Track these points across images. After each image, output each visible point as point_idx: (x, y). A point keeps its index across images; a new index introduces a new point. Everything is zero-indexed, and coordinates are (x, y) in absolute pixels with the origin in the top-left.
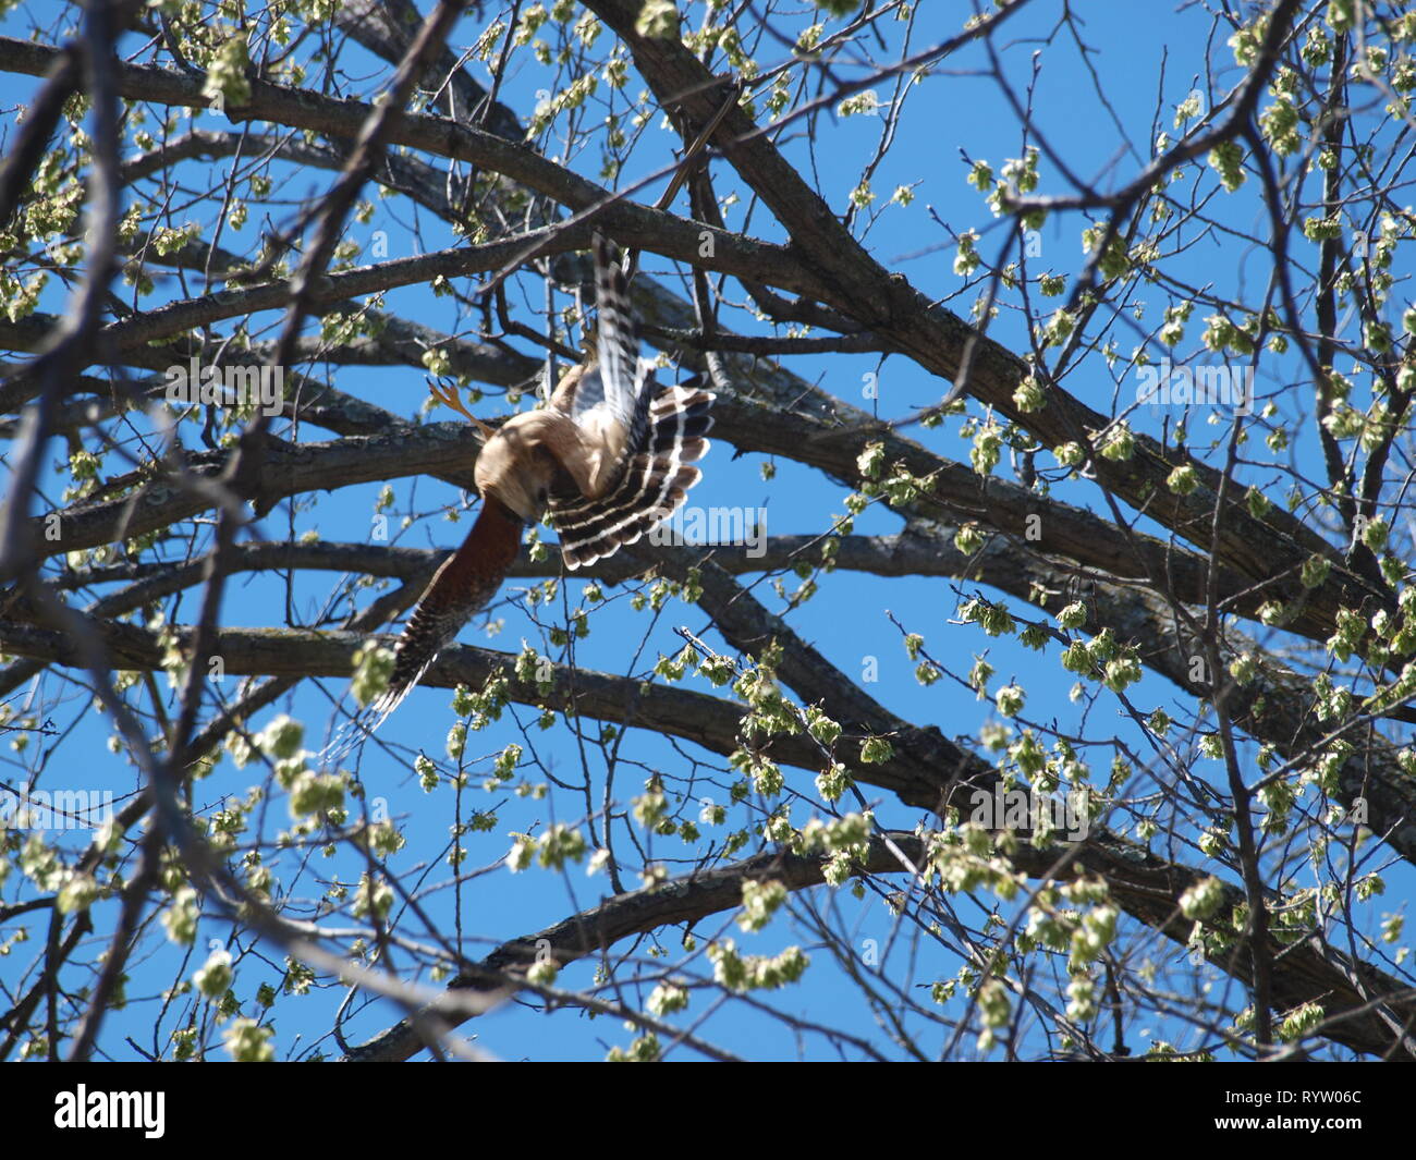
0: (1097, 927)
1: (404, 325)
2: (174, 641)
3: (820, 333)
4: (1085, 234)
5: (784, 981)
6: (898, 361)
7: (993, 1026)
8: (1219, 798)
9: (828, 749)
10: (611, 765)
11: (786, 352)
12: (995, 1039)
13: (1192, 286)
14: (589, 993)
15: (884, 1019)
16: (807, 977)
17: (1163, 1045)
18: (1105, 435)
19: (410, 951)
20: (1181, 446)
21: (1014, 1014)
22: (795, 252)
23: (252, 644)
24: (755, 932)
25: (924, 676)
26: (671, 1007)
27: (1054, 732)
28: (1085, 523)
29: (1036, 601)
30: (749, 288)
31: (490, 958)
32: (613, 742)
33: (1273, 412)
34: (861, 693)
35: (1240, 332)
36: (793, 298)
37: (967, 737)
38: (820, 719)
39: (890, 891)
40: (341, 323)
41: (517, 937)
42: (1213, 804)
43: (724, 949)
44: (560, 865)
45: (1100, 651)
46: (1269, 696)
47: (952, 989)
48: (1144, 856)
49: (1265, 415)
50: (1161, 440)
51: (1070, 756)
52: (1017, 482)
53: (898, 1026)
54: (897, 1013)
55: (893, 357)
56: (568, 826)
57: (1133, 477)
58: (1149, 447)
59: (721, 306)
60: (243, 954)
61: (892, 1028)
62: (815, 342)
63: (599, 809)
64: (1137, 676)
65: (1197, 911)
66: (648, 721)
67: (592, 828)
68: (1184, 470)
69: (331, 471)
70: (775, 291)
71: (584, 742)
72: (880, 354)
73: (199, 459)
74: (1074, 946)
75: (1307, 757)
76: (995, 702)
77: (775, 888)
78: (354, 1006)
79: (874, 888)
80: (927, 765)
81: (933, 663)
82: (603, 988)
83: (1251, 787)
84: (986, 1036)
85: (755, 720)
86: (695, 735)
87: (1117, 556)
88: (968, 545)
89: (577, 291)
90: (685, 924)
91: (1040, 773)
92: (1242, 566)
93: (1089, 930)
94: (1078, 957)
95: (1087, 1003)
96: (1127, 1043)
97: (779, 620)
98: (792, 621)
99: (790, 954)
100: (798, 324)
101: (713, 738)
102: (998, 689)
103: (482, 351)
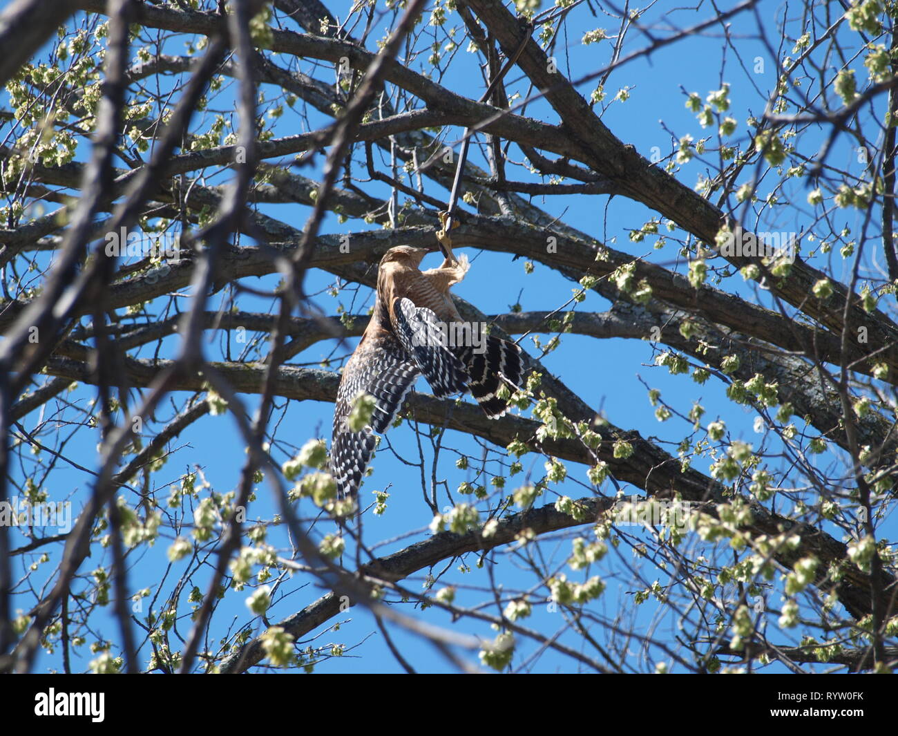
3: (570, 182)
5: (591, 599)
9: (595, 453)
10: (437, 450)
11: (549, 193)
14: (477, 609)
17: (810, 638)
22: (565, 130)
25: (661, 415)
26: (522, 614)
28: (735, 304)
29: (701, 354)
30: (526, 152)
32: (438, 435)
34: (589, 408)
35: (858, 196)
36: (554, 158)
37: (655, 438)
38: (588, 433)
39: (637, 543)
43: (559, 580)
55: (617, 197)
59: (508, 164)
62: (568, 187)
67: (424, 490)
68: (824, 282)
69: (257, 265)
70: (543, 154)
71: (420, 436)
72: (609, 195)
76: (707, 431)
79: (627, 542)
81: (667, 407)
85: (546, 431)
87: (755, 325)
90: (480, 552)
97: (537, 361)
98: (545, 362)
99: (594, 582)
100: (556, 176)
101: (495, 436)
102: (709, 424)
103: (344, 194)
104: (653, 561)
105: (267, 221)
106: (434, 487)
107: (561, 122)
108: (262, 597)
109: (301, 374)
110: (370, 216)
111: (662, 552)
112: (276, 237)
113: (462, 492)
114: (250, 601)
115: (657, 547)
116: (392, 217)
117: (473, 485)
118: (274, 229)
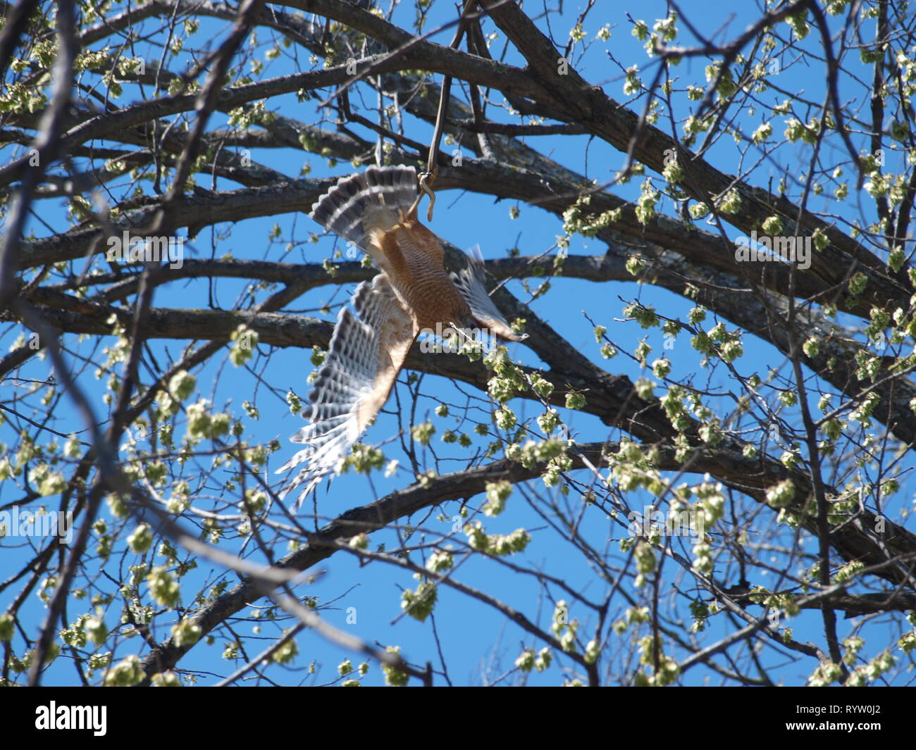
0: (711, 508)
1: (288, 121)
3: (550, 122)
4: (707, 69)
5: (515, 551)
6: (596, 138)
7: (643, 571)
9: (545, 399)
10: (415, 397)
11: (528, 134)
12: (645, 580)
14: (389, 554)
16: (529, 548)
17: (761, 588)
18: (722, 197)
20: (783, 195)
21: (657, 565)
22: (531, 72)
23: (187, 320)
24: (495, 516)
25: (606, 353)
26: (442, 566)
27: (689, 387)
29: (689, 296)
32: (416, 383)
33: (839, 175)
35: (808, 130)
36: (533, 102)
38: (540, 381)
40: (242, 115)
43: (474, 527)
44: (368, 471)
45: (717, 337)
51: (698, 403)
52: (677, 218)
56: (374, 447)
57: (749, 217)
58: (760, 197)
59: (488, 105)
62: (547, 128)
64: (741, 352)
68: (773, 219)
69: (236, 210)
72: (589, 136)
73: (151, 201)
75: (852, 403)
76: (652, 368)
77: (505, 485)
79: (576, 488)
80: (619, 400)
81: (612, 344)
83: (817, 423)
84: (640, 578)
85: (498, 382)
86: (471, 380)
88: (634, 269)
89: (395, 95)
90: (461, 500)
91: (678, 414)
92: (820, 275)
93: (706, 510)
95: (706, 559)
96: (748, 579)
97: (526, 306)
98: (534, 307)
99: (518, 534)
100: (537, 117)
102: (654, 360)
103: (338, 138)
104: (602, 507)
107: (527, 64)
109: (284, 321)
110: (358, 159)
111: (610, 498)
112: (259, 181)
113: (445, 440)
115: (605, 494)
116: (378, 160)
117: (456, 433)
118: (257, 173)
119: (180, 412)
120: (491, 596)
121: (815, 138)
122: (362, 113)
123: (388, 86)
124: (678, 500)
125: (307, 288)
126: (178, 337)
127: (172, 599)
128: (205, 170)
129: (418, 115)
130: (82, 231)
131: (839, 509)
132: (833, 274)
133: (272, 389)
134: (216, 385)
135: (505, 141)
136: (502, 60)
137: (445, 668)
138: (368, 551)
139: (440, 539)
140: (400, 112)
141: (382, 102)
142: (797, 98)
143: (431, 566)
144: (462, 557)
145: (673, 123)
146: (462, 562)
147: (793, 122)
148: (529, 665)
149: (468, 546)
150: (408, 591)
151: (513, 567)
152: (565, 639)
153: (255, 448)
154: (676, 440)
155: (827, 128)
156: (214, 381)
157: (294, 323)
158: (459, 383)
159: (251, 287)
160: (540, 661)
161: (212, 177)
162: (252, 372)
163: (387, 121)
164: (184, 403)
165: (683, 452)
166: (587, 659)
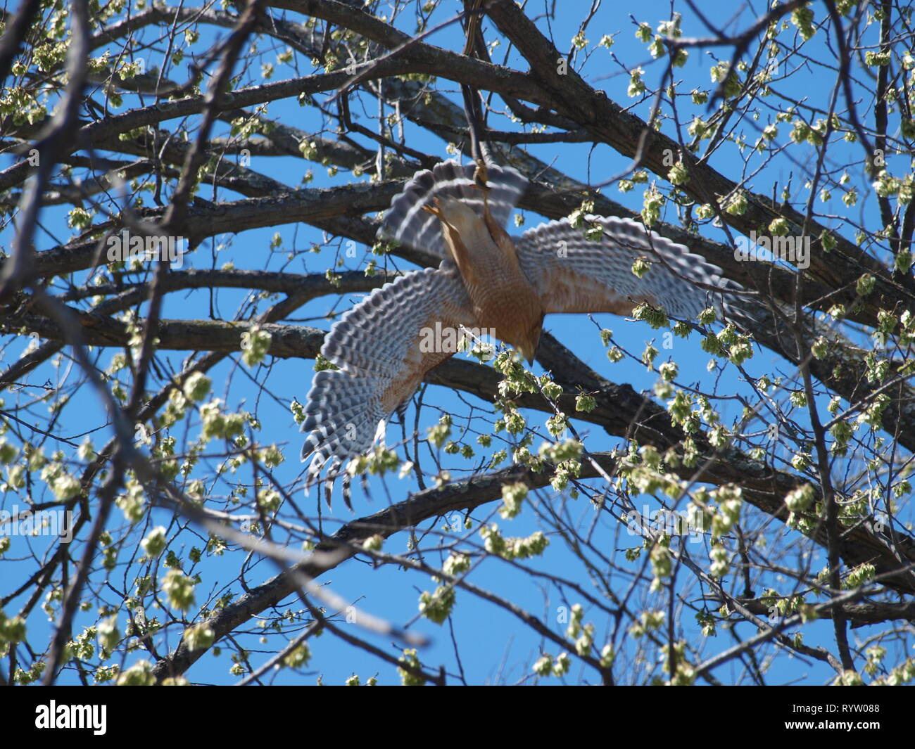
0: (729, 512)
1: (288, 129)
2: (137, 330)
3: (553, 130)
4: (713, 69)
5: (532, 554)
6: (603, 147)
7: (660, 576)
8: (804, 432)
9: (554, 402)
10: (418, 408)
11: (530, 142)
12: (662, 584)
13: (794, 99)
14: (403, 556)
15: (597, 582)
18: (728, 199)
19: (287, 529)
20: (786, 202)
21: (673, 568)
22: (534, 76)
23: (188, 331)
24: (511, 519)
25: (613, 356)
26: (458, 568)
27: (697, 392)
28: (724, 253)
30: (507, 101)
31: (340, 532)
32: (419, 393)
33: (847, 180)
35: (814, 131)
36: (535, 107)
37: (648, 391)
38: (549, 384)
39: (594, 494)
40: (243, 125)
41: (357, 518)
42: (800, 436)
43: (490, 530)
44: (382, 473)
45: (726, 339)
46: (845, 366)
47: (638, 552)
48: (763, 467)
49: (842, 182)
50: (772, 198)
51: (708, 407)
52: (681, 226)
53: (607, 586)
54: (606, 578)
55: (599, 145)
56: (388, 448)
57: (753, 222)
58: (765, 203)
59: (490, 113)
60: (181, 529)
61: (602, 587)
62: (549, 135)
63: (409, 437)
64: (750, 354)
65: (796, 505)
66: (442, 380)
67: (406, 448)
69: (237, 220)
70: (524, 102)
72: (591, 144)
73: (151, 213)
74: (714, 525)
75: (862, 405)
76: (658, 372)
77: (520, 487)
78: (252, 563)
79: (584, 492)
80: (623, 409)
81: (619, 347)
82: (412, 554)
83: (825, 425)
84: (656, 582)
85: (508, 384)
86: (473, 389)
89: (397, 104)
90: (465, 511)
91: (688, 418)
92: (824, 279)
93: (724, 514)
94: (717, 532)
95: (723, 563)
96: (753, 587)
99: (536, 536)
100: (539, 125)
101: (484, 391)
102: (661, 364)
103: (339, 146)
104: (611, 512)
105: (250, 175)
106: (416, 446)
107: (529, 67)
108: (158, 538)
109: (285, 331)
110: (358, 168)
112: (260, 192)
113: (448, 451)
114: (145, 543)
116: (379, 169)
117: (459, 444)
118: (258, 183)
119: (194, 411)
120: (506, 600)
121: (822, 139)
122: (362, 122)
123: (389, 94)
124: (696, 504)
125: (309, 297)
126: (179, 348)
127: (186, 602)
128: (207, 180)
129: (420, 123)
130: (82, 244)
131: (849, 513)
132: (838, 279)
133: (276, 399)
134: (229, 386)
135: (506, 148)
136: (505, 64)
137: (462, 671)
138: (382, 554)
139: (455, 542)
140: (401, 120)
141: (382, 110)
142: (800, 105)
143: (447, 569)
144: (476, 559)
145: (678, 126)
146: (476, 565)
147: (799, 123)
148: (547, 670)
149: (483, 549)
150: (426, 593)
151: (527, 570)
152: (581, 643)
153: (269, 448)
154: (684, 444)
155: (834, 129)
156: (227, 382)
157: (295, 334)
158: (462, 393)
159: (253, 297)
160: (558, 667)
161: (212, 187)
162: (255, 381)
163: (388, 130)
164: (197, 403)
165: (691, 456)
166: (603, 663)
